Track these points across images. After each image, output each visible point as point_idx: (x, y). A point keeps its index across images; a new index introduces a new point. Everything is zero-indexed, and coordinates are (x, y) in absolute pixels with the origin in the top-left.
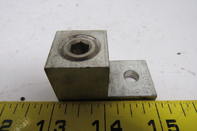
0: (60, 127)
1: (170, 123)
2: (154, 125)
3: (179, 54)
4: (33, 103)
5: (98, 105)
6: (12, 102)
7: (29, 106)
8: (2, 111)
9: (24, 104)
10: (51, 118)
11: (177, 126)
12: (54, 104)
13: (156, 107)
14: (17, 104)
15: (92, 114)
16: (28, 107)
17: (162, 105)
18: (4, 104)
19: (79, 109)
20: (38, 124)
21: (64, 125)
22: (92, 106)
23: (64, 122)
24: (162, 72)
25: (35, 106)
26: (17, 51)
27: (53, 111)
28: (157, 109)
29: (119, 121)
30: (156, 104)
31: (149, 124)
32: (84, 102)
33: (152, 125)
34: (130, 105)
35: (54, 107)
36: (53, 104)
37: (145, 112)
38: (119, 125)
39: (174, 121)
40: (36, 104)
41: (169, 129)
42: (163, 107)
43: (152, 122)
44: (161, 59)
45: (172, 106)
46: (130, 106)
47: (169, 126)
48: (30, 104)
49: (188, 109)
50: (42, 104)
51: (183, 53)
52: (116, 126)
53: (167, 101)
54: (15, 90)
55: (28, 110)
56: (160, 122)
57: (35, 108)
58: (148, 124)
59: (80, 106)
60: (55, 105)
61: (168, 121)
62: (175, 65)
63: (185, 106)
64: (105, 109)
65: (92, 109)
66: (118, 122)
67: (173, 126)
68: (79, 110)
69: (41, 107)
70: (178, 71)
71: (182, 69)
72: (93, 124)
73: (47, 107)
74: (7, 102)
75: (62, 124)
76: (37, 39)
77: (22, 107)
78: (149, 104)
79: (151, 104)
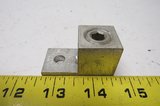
1: (140, 91)
3: (149, 51)
8: (16, 82)
9: (32, 77)
10: (54, 87)
11: (145, 93)
13: (130, 80)
14: (27, 78)
15: (84, 84)
16: (36, 80)
22: (83, 79)
24: (137, 63)
26: (26, 42)
27: (55, 82)
28: (130, 81)
30: (129, 78)
32: (77, 76)
37: (122, 84)
38: (104, 92)
42: (134, 80)
45: (141, 79)
49: (152, 82)
51: (152, 50)
53: (137, 76)
55: (36, 81)
56: (133, 90)
59: (75, 79)
62: (147, 58)
64: (93, 81)
69: (46, 80)
73: (50, 80)
77: (32, 79)
78: (125, 78)
79: (126, 78)
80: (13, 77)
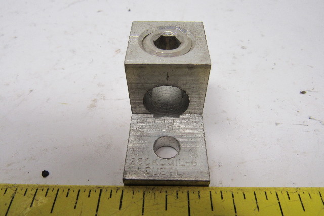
3: (303, 93)
4: (64, 187)
5: (177, 194)
6: (28, 186)
7: (57, 193)
8: (12, 201)
9: (48, 189)
10: (96, 215)
12: (101, 190)
13: (278, 200)
14: (37, 190)
15: (166, 210)
16: (56, 196)
17: (288, 194)
18: (14, 189)
19: (144, 201)
22: (166, 196)
24: (277, 124)
25: (68, 193)
26: (32, 91)
27: (99, 203)
28: (279, 203)
32: (152, 187)
34: (233, 194)
36: (98, 191)
37: (258, 209)
40: (69, 189)
42: (289, 199)
45: (304, 197)
46: (233, 197)
48: (58, 189)
50: (79, 191)
51: (309, 91)
53: (297, 188)
54: (32, 158)
55: (55, 200)
57: (67, 196)
59: (145, 196)
60: (102, 193)
62: (298, 112)
64: (189, 202)
65: (166, 201)
68: (144, 203)
69: (78, 195)
70: (304, 122)
71: (310, 118)
73: (89, 196)
74: (18, 185)
77: (46, 194)
78: (266, 193)
79: (268, 193)
80: (6, 188)
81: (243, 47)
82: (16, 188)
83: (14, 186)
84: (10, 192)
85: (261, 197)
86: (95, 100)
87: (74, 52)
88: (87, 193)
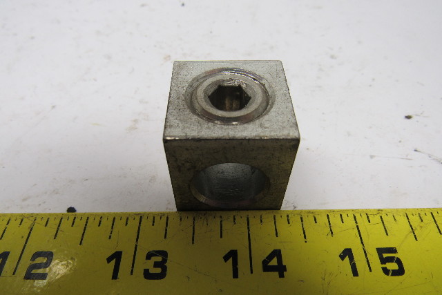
0: (156, 265)
2: (351, 259)
4: (95, 215)
5: (234, 219)
6: (50, 214)
7: (87, 222)
12: (141, 217)
17: (368, 217)
18: (33, 219)
19: (194, 228)
20: (109, 260)
21: (165, 261)
23: (164, 254)
25: (100, 222)
29: (280, 251)
31: (342, 257)
33: (347, 259)
34: (301, 218)
35: (140, 223)
36: (138, 219)
39: (393, 250)
40: (101, 218)
41: (384, 266)
43: (347, 253)
44: (371, 127)
46: (302, 221)
47: (383, 261)
48: (88, 218)
50: (114, 219)
52: (274, 262)
54: (54, 191)
57: (99, 225)
58: (340, 256)
60: (143, 220)
61: (380, 251)
63: (415, 220)
65: (221, 227)
66: (277, 253)
67: (391, 260)
68: (194, 230)
70: (407, 156)
71: (416, 150)
72: (226, 258)
74: (37, 214)
75: (159, 259)
76: (95, 80)
81: (332, 57)
82: (34, 218)
83: (32, 215)
84: (27, 223)
85: (335, 220)
86: (136, 121)
87: (109, 57)
88: (124, 221)
